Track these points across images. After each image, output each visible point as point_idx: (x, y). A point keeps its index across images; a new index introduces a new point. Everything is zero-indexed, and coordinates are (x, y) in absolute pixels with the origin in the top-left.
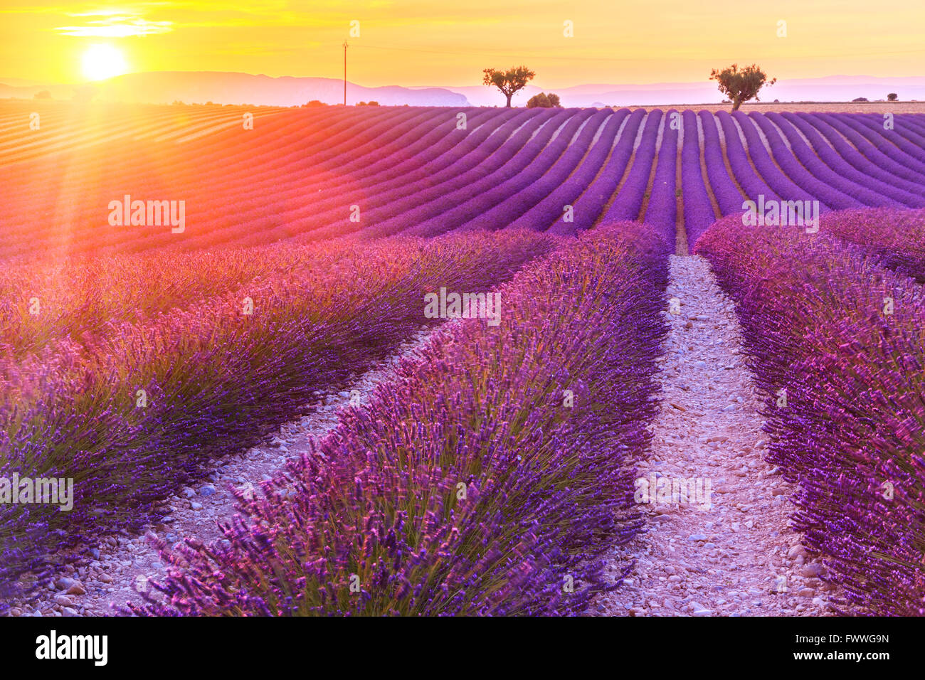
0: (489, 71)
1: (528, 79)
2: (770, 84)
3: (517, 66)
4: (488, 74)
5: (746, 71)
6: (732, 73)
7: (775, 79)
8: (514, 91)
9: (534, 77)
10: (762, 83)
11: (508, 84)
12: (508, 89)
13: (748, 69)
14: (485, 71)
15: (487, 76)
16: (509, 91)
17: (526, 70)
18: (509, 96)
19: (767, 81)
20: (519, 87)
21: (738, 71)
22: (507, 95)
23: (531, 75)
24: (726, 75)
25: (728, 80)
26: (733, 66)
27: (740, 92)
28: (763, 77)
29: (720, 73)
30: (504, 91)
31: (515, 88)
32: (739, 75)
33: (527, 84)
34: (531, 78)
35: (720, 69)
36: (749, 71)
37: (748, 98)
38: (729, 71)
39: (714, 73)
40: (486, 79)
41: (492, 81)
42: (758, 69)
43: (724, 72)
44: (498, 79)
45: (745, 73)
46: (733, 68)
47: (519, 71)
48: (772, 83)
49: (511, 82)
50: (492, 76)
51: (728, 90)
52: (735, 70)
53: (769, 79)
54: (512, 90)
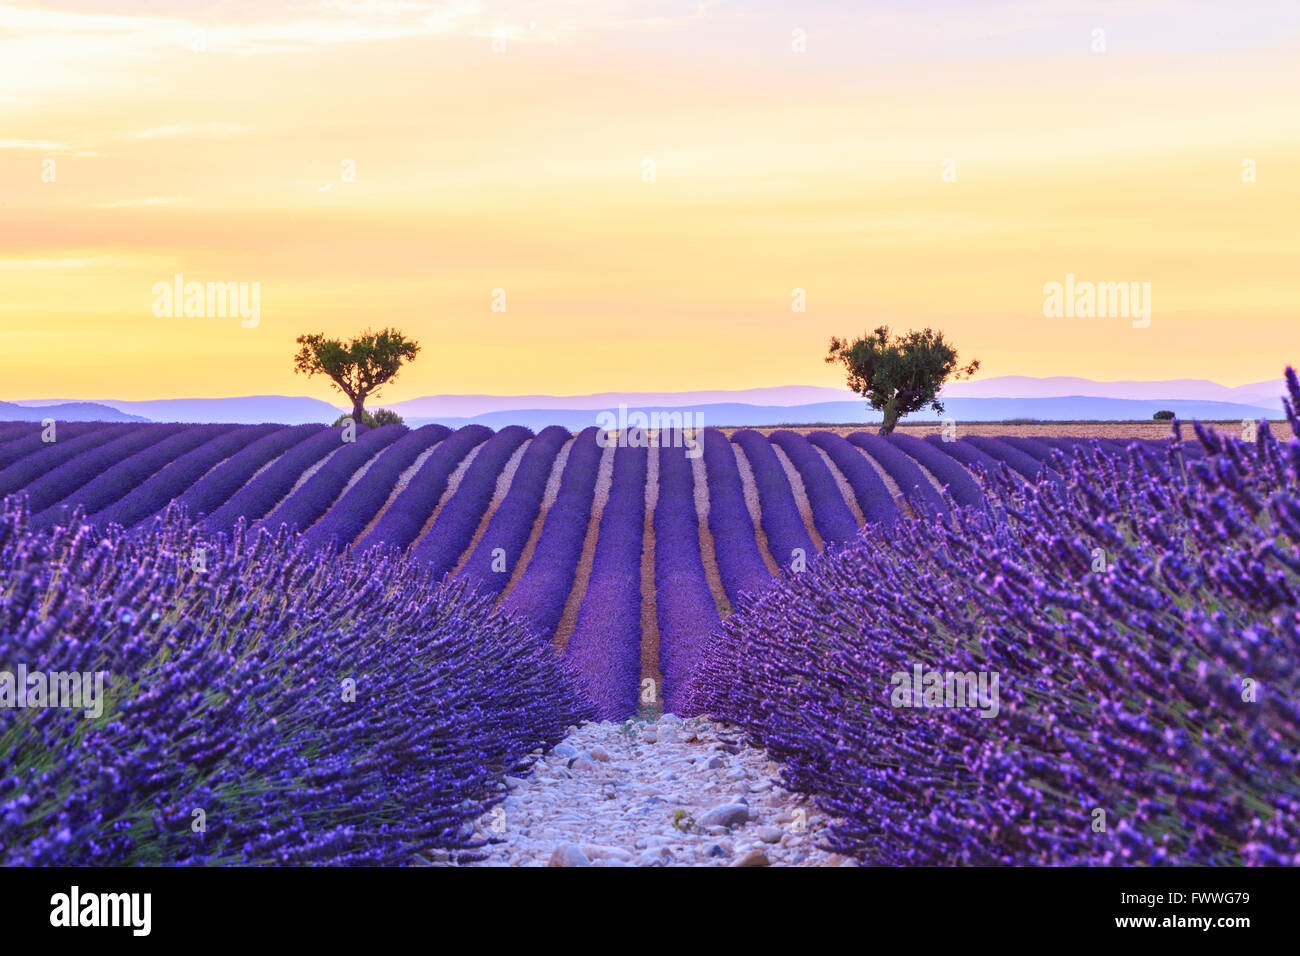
0: (312, 340)
1: (403, 358)
2: (964, 374)
3: (376, 330)
4: (309, 346)
5: (909, 341)
6: (878, 347)
7: (976, 364)
8: (370, 387)
9: (418, 355)
10: (947, 371)
11: (355, 371)
12: (355, 382)
13: (915, 337)
14: (300, 340)
15: (306, 351)
16: (360, 386)
17: (398, 338)
18: (358, 399)
19: (958, 366)
20: (383, 377)
21: (891, 341)
22: (352, 395)
23: (410, 350)
24: (866, 351)
25: (869, 364)
26: (879, 331)
27: (897, 391)
28: (949, 356)
29: (850, 346)
30: (347, 388)
31: (371, 381)
32: (893, 351)
33: (400, 370)
34: (411, 358)
35: (851, 337)
36: (915, 343)
37: (916, 406)
38: (872, 341)
39: (836, 346)
40: (302, 359)
41: (317, 365)
42: (939, 339)
43: (860, 344)
44: (331, 359)
45: (908, 348)
46: (878, 336)
47: (383, 338)
48: (971, 372)
49: (362, 365)
50: (318, 354)
51: (868, 387)
52: (883, 341)
53: (963, 361)
54: (365, 385)
